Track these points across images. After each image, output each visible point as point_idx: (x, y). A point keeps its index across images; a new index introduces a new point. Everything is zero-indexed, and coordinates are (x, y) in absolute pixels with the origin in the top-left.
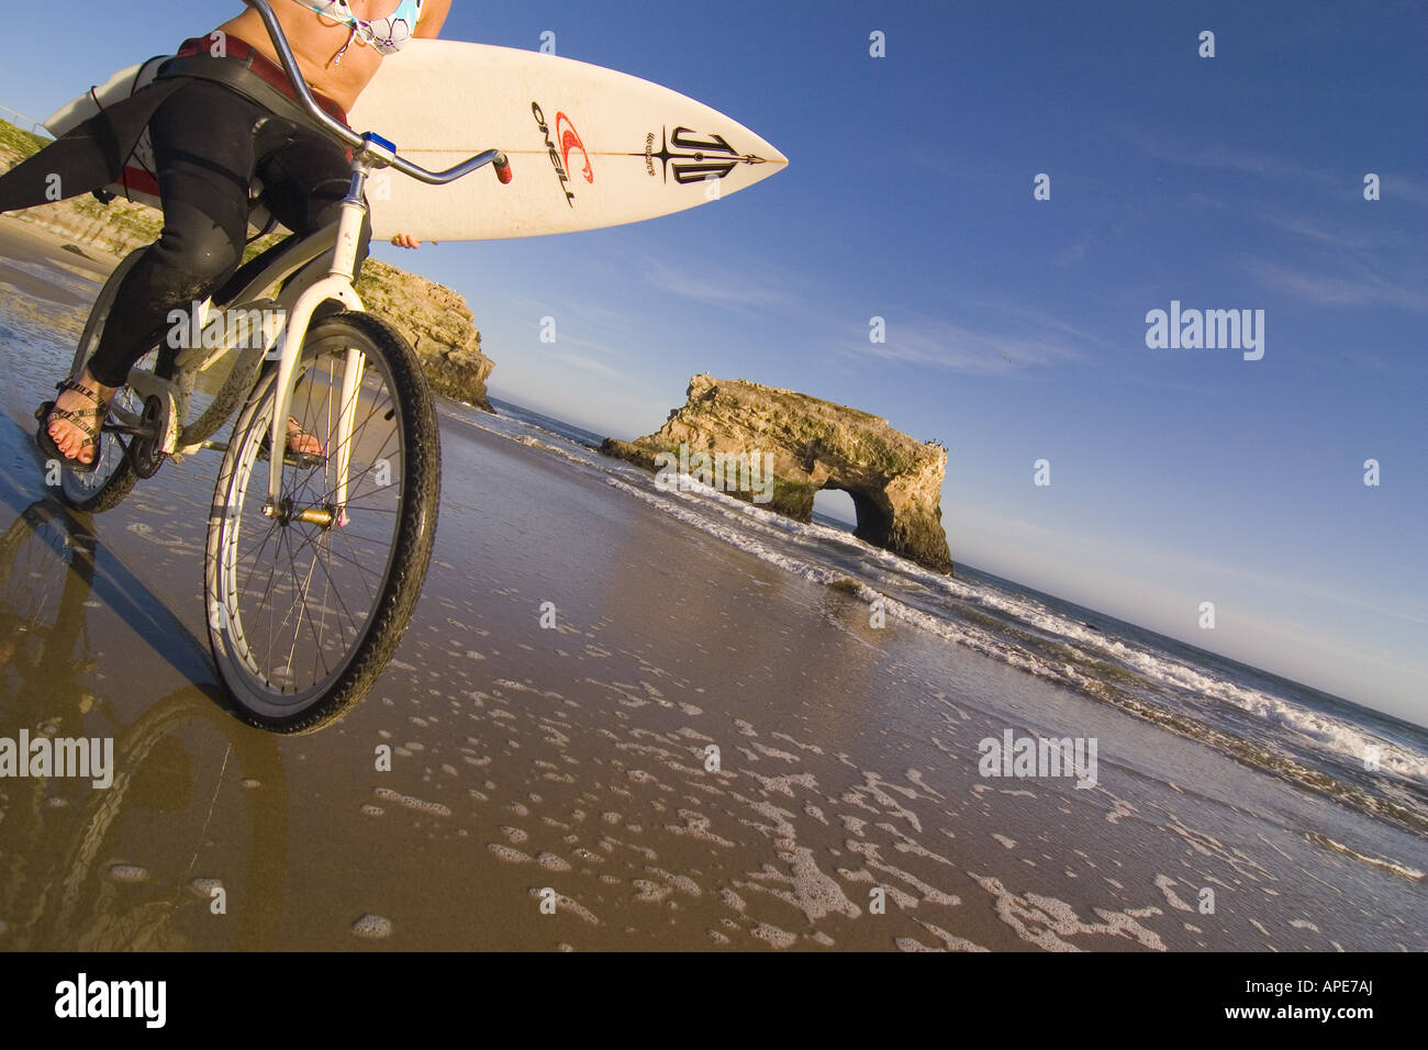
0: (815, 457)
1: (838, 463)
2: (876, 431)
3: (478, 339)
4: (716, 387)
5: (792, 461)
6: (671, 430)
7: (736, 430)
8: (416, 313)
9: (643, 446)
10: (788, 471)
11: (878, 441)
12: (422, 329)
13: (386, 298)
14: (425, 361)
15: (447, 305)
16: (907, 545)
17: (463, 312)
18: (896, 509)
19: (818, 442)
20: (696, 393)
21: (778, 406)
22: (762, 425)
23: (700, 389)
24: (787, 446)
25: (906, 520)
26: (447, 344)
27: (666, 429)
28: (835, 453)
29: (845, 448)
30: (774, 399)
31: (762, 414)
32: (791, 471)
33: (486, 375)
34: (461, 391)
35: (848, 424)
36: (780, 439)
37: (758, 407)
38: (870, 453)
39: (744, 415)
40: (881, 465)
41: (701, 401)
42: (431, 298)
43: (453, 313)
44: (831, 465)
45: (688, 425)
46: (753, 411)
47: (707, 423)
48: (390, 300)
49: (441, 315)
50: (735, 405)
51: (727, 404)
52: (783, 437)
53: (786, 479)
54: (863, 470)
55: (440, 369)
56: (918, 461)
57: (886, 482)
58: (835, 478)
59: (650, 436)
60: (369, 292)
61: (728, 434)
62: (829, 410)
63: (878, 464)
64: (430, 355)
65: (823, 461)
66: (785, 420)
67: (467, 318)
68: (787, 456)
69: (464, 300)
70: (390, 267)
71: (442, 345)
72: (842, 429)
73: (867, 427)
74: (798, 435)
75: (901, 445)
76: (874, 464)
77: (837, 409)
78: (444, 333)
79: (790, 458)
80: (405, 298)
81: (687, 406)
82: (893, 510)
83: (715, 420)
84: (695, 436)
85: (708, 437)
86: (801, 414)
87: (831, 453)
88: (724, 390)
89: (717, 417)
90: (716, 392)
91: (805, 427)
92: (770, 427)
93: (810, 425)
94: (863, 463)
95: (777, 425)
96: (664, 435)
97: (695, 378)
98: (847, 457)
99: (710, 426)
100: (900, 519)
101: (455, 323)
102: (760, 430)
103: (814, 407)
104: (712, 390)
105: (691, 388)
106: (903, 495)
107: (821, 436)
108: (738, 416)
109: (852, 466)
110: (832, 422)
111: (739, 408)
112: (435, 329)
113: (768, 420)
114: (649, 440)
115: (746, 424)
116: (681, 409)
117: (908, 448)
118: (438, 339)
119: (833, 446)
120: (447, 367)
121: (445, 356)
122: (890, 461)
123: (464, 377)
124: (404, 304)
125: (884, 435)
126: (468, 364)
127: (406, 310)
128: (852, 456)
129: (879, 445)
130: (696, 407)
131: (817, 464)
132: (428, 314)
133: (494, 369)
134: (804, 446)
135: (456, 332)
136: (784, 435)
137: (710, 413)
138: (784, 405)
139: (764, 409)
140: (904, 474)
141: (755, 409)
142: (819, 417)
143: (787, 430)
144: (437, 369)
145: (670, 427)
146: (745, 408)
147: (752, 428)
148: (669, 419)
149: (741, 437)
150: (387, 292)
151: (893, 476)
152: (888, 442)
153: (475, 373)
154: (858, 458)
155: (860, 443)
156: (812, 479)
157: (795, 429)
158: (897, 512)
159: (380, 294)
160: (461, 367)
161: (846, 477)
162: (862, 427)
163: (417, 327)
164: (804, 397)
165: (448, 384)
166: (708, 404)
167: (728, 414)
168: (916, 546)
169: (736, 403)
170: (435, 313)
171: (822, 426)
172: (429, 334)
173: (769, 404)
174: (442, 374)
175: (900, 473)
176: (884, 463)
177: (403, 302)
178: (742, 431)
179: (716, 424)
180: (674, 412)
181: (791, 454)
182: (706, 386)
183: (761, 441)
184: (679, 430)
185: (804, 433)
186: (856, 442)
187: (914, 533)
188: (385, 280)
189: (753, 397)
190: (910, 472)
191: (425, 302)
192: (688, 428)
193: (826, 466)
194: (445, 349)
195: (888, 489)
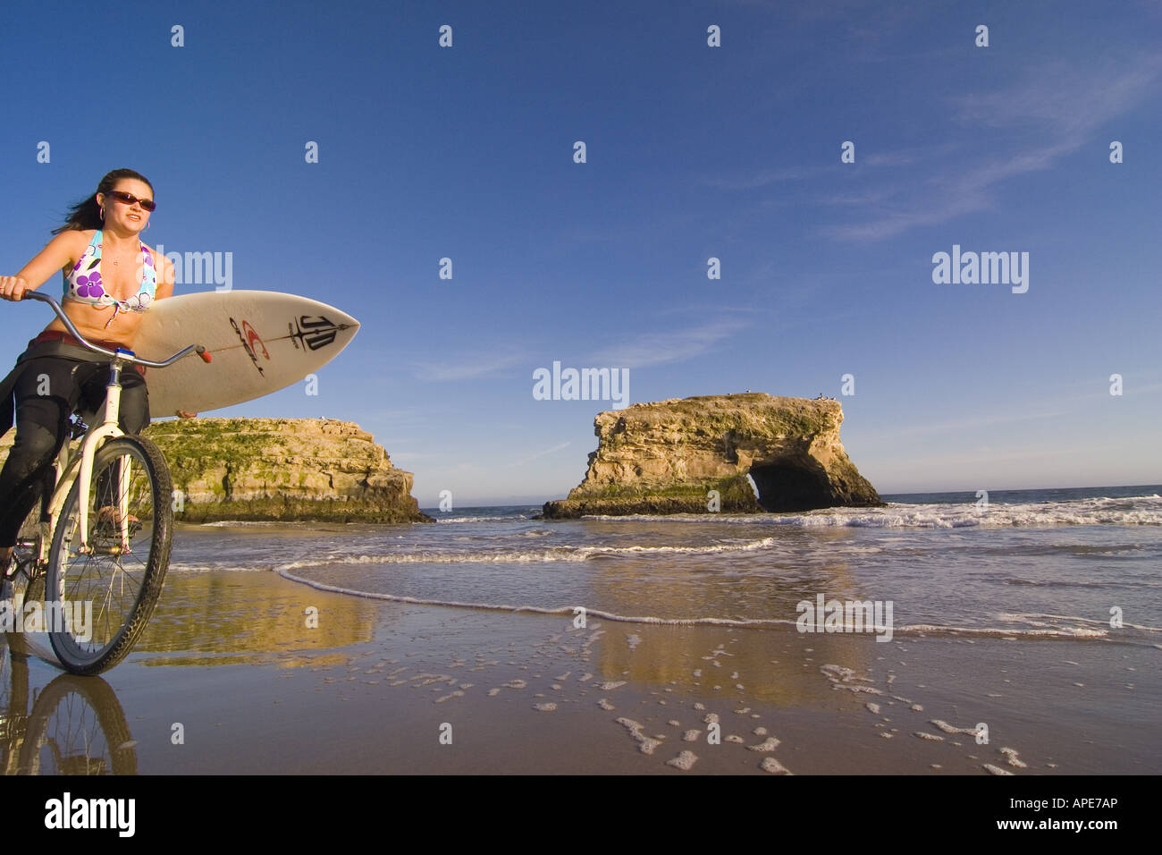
0: (735, 447)
1: (757, 445)
2: (775, 404)
3: (387, 457)
4: (621, 418)
5: (714, 459)
6: (596, 473)
7: (655, 450)
8: (320, 454)
9: (577, 498)
10: (715, 470)
11: (781, 413)
12: (331, 466)
13: (284, 451)
14: (346, 497)
15: (344, 435)
16: (852, 494)
17: (363, 436)
18: (825, 466)
19: (732, 433)
20: (605, 430)
21: (680, 416)
22: (676, 437)
23: (608, 426)
24: (704, 447)
25: (838, 472)
26: (361, 471)
27: (591, 474)
28: (753, 437)
29: (759, 429)
30: (675, 410)
31: (673, 427)
32: (718, 468)
33: (410, 487)
34: (393, 512)
35: (747, 407)
36: (696, 443)
37: (666, 422)
38: (782, 425)
39: (658, 434)
40: (798, 431)
41: (612, 436)
42: (327, 434)
43: (355, 440)
44: (752, 449)
45: (609, 462)
46: (664, 427)
47: (627, 453)
48: (289, 451)
49: (344, 446)
50: (646, 427)
51: (639, 429)
52: (699, 440)
53: (718, 477)
54: (781, 443)
55: (364, 499)
56: (825, 415)
57: (807, 445)
58: (758, 459)
59: (580, 486)
60: (265, 451)
61: (650, 457)
62: (724, 402)
63: (795, 432)
64: (349, 489)
65: (743, 448)
66: (694, 425)
67: (369, 440)
68: (708, 456)
69: (357, 425)
70: (275, 420)
71: (356, 475)
72: (745, 412)
73: (764, 404)
74: (712, 434)
75: (803, 408)
76: (792, 433)
77: (730, 398)
78: (355, 463)
79: (711, 457)
80: (303, 443)
81: (601, 446)
82: (823, 468)
83: (633, 448)
84: (620, 470)
85: (633, 467)
86: (704, 413)
87: (750, 438)
88: (630, 418)
89: (633, 444)
90: (624, 423)
91: (714, 423)
92: (683, 436)
93: (718, 421)
94: (781, 436)
95: (688, 431)
96: (591, 480)
97: (598, 417)
98: (766, 436)
99: (630, 455)
100: (834, 475)
101: (360, 449)
102: (676, 441)
103: (710, 404)
104: (618, 424)
105: (598, 428)
106: (826, 451)
107: (733, 426)
108: (652, 436)
109: (772, 443)
110: (734, 410)
111: (651, 429)
112: (345, 462)
113: (680, 431)
114: (580, 491)
115: (662, 441)
116: (598, 450)
117: (810, 408)
118: (350, 471)
119: (748, 431)
120: (370, 494)
121: (364, 484)
122: (803, 424)
123: (390, 498)
124: (305, 449)
125: (783, 405)
126: (390, 483)
127: (309, 453)
128: (769, 434)
129: (783, 414)
130: (613, 444)
131: (740, 453)
132: (331, 450)
133: (414, 478)
134: (720, 441)
135: (365, 457)
136: (700, 438)
137: (627, 443)
138: (685, 412)
139: (672, 422)
140: (821, 432)
141: (665, 425)
142: (720, 411)
143: (700, 432)
144: (360, 500)
145: (594, 470)
146: (656, 427)
147: (668, 443)
148: (589, 464)
149: (662, 454)
150: (282, 444)
151: (812, 437)
152: (791, 409)
153: (400, 489)
154: (775, 433)
155: (768, 420)
156: (740, 468)
157: (707, 428)
158: (828, 469)
159: (277, 449)
160: (384, 490)
161: (768, 455)
162: (761, 405)
163: (325, 466)
164: (696, 398)
165: (377, 510)
166: (620, 436)
167: (643, 439)
168: (860, 492)
169: (647, 425)
170: (338, 447)
171: (728, 417)
172: (340, 469)
173: (674, 417)
174: (367, 503)
175: (817, 432)
176: (800, 429)
177: (302, 447)
178: (660, 449)
179: (634, 451)
180: (592, 456)
181: (711, 453)
182: (612, 421)
183: (681, 451)
184: (604, 470)
185: (716, 430)
186: (764, 420)
187: (852, 481)
188: (276, 434)
189: (657, 415)
190: (826, 428)
191: (323, 440)
192: (611, 465)
193: (748, 452)
194: (361, 477)
195: (812, 451)
